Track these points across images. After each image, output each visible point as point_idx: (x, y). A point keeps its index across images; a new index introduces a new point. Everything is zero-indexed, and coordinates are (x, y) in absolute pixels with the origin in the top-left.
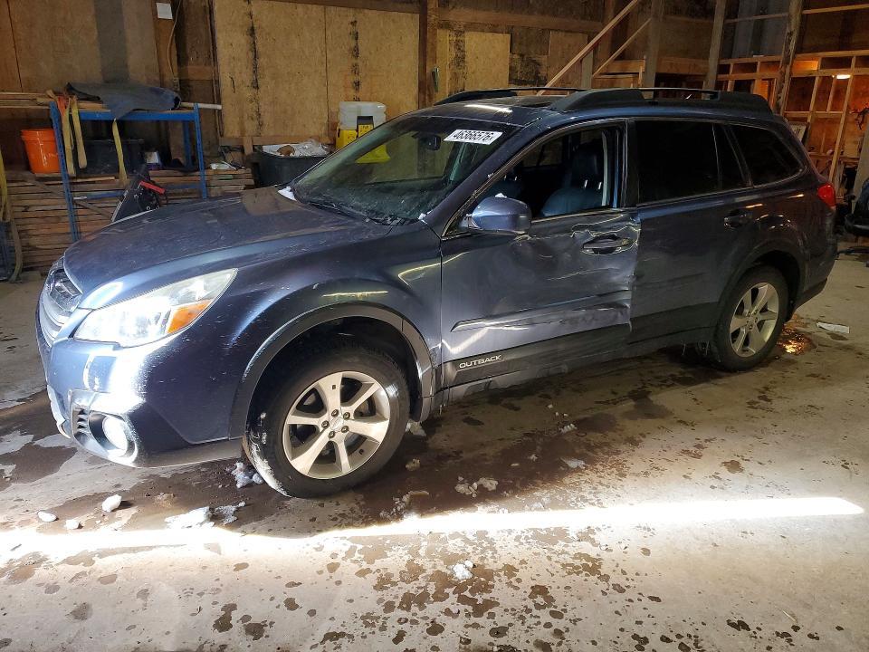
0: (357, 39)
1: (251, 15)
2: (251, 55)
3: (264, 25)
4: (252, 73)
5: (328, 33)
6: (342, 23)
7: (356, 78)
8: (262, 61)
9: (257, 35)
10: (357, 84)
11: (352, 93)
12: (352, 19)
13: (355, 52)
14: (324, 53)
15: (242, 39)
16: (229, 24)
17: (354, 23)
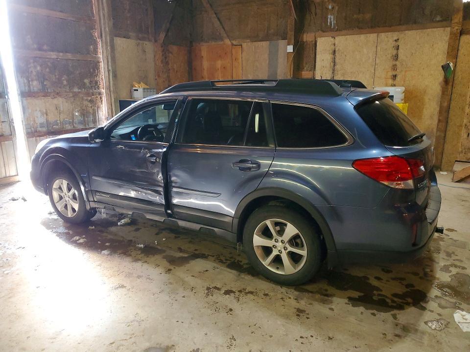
0: (398, 49)
1: (334, 44)
2: (332, 64)
3: (341, 49)
4: (331, 73)
5: (379, 48)
6: (388, 41)
7: (394, 73)
8: (337, 67)
9: (336, 54)
10: (395, 77)
11: (390, 81)
12: (396, 38)
13: (396, 57)
14: (374, 60)
15: (328, 57)
16: (323, 50)
17: (396, 41)
